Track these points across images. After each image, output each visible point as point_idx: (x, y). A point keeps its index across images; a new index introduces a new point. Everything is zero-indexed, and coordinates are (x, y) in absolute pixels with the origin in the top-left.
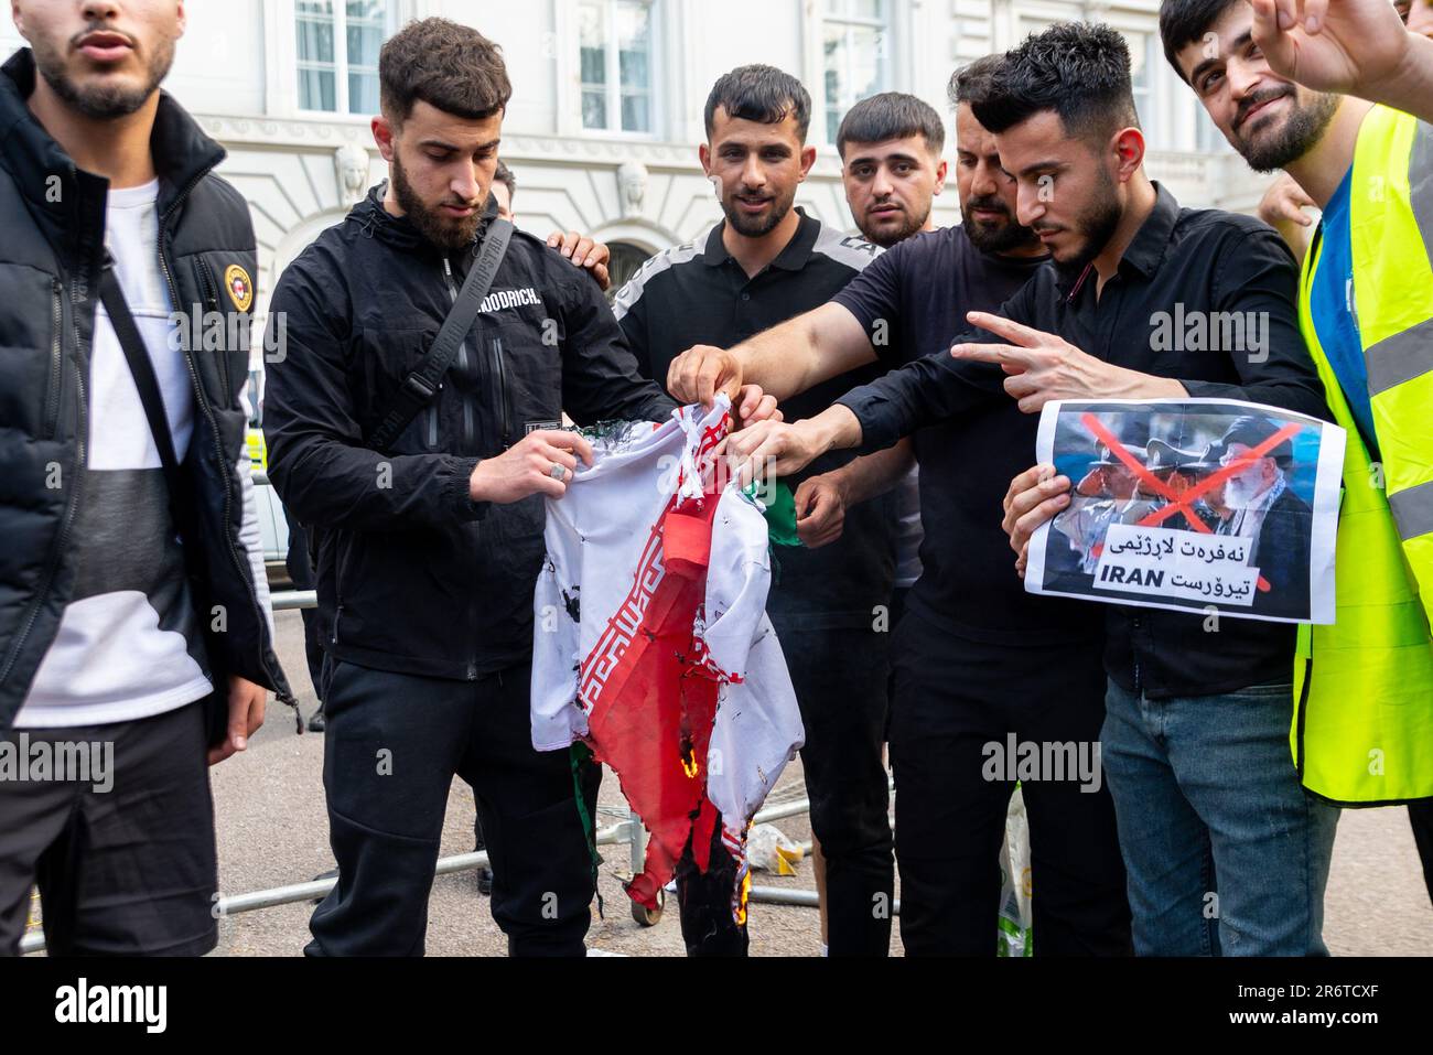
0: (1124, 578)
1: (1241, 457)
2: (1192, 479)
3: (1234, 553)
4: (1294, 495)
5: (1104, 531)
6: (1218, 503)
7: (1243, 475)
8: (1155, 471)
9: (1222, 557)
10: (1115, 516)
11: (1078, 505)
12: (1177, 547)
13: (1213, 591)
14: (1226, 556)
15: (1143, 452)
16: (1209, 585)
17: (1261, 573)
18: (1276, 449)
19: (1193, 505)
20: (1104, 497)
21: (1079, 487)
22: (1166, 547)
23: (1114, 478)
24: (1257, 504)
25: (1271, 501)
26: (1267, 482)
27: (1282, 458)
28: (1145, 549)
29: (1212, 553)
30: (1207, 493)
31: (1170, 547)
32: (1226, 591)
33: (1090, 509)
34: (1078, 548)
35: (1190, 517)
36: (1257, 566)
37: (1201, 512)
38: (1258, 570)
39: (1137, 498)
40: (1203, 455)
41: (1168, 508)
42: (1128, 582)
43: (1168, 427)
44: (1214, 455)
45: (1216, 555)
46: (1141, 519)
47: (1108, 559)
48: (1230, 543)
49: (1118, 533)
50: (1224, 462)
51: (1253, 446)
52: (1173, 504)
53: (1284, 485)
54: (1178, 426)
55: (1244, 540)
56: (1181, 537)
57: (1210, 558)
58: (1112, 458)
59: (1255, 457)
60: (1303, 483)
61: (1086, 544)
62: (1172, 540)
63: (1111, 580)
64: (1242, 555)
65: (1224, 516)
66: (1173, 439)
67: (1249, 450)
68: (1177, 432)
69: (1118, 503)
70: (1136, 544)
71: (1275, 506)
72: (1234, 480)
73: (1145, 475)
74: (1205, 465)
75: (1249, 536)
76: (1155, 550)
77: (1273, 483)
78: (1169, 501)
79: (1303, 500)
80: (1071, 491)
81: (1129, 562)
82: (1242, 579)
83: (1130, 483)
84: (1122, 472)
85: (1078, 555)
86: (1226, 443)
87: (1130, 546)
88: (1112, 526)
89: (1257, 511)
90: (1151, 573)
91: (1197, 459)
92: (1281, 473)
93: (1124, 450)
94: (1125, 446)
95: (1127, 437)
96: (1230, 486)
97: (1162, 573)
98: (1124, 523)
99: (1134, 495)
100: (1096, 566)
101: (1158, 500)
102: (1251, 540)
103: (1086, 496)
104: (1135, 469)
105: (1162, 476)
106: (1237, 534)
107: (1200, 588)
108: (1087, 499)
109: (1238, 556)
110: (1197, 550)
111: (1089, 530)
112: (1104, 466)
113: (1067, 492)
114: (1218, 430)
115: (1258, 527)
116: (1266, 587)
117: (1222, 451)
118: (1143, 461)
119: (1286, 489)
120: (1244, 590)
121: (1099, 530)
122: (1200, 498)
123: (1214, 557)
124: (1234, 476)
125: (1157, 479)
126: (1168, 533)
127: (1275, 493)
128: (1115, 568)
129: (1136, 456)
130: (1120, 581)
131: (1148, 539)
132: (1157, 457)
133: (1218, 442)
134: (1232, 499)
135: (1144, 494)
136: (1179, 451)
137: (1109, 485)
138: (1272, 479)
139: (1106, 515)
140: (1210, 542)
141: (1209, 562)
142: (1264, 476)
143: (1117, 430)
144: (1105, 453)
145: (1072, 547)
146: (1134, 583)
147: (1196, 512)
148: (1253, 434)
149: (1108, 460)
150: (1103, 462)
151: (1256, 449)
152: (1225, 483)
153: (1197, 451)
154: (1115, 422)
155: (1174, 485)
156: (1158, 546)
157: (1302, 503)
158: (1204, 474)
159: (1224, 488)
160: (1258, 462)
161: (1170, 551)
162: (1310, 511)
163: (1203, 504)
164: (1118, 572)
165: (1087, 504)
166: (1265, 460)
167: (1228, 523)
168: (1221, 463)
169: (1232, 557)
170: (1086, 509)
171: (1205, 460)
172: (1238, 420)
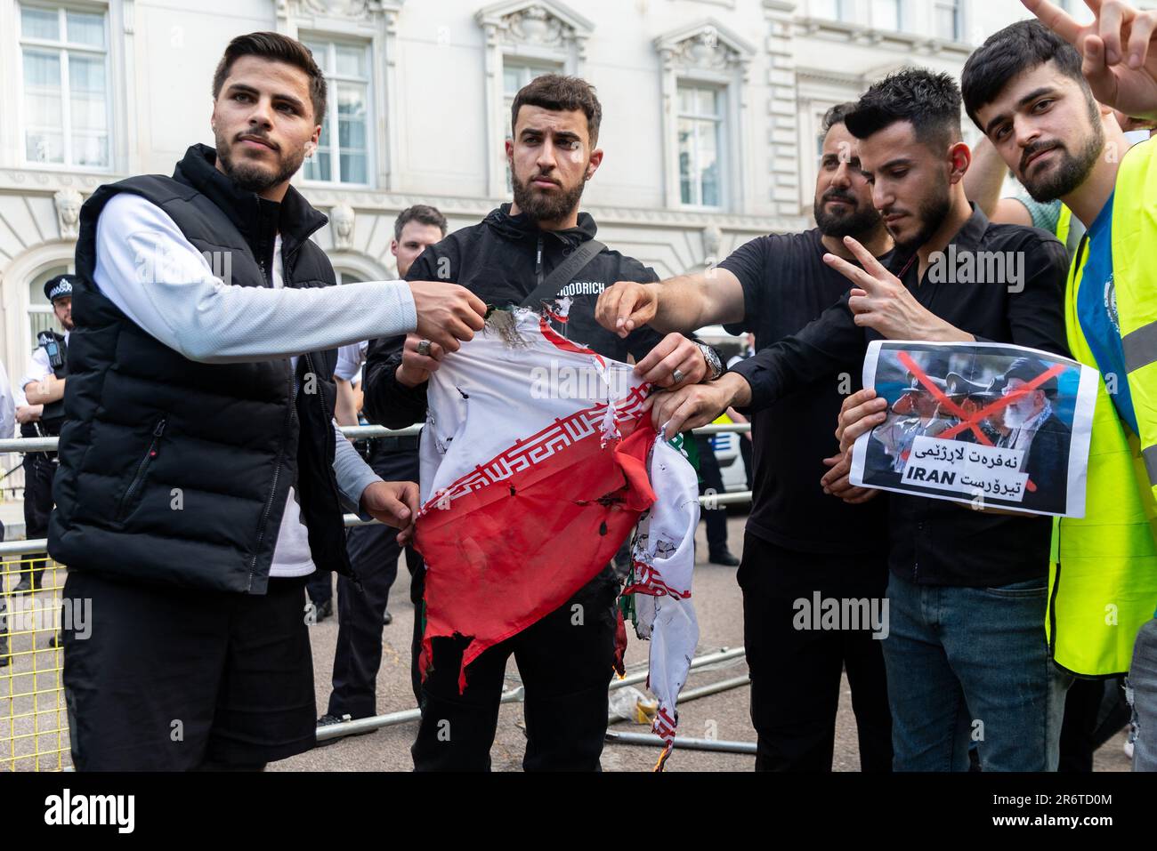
0: (925, 477)
1: (1018, 389)
2: (980, 404)
3: (1009, 461)
4: (1058, 420)
5: (911, 441)
6: (999, 423)
7: (1019, 403)
8: (952, 397)
9: (1000, 463)
10: (920, 430)
11: (892, 421)
12: (966, 455)
13: (993, 489)
14: (1004, 463)
15: (944, 382)
16: (989, 485)
17: (1029, 478)
18: (1045, 384)
19: (980, 424)
20: (912, 416)
21: (893, 407)
22: (958, 455)
23: (920, 401)
24: (1029, 425)
25: (1040, 424)
26: (1037, 409)
27: (1050, 391)
28: (942, 455)
29: (993, 460)
30: (991, 415)
31: (961, 455)
32: (1003, 490)
33: (901, 424)
34: (891, 453)
35: (977, 432)
36: (1026, 472)
37: (985, 430)
38: (1027, 475)
39: (938, 417)
40: (989, 386)
41: (961, 425)
42: (928, 480)
43: (963, 364)
44: (998, 387)
45: (996, 462)
46: (939, 433)
47: (912, 462)
48: (1007, 454)
49: (922, 442)
50: (1005, 392)
51: (1027, 380)
52: (965, 423)
53: (1050, 411)
54: (971, 363)
55: (1018, 453)
56: (970, 447)
57: (991, 464)
58: (920, 386)
59: (1028, 389)
60: (1065, 411)
61: (897, 450)
62: (962, 449)
63: (915, 478)
64: (1015, 463)
65: (1003, 433)
66: (967, 373)
67: (1025, 384)
68: (970, 368)
69: (923, 420)
70: (935, 452)
71: (1042, 428)
72: (1012, 406)
73: (944, 400)
74: (990, 394)
75: (1022, 449)
76: (949, 457)
77: (1042, 410)
78: (962, 420)
79: (1065, 424)
80: (887, 409)
81: (930, 465)
82: (1015, 481)
83: (933, 405)
84: (927, 397)
85: (890, 458)
86: (1007, 378)
87: (930, 453)
88: (917, 437)
89: (1029, 431)
90: (945, 474)
91: (984, 389)
92: (1048, 402)
93: (930, 381)
94: (929, 377)
95: (931, 371)
96: (1008, 411)
97: (954, 474)
98: (926, 435)
99: (935, 414)
100: (904, 467)
101: (953, 419)
102: (1023, 452)
103: (898, 414)
104: (938, 395)
105: (957, 401)
106: (1013, 447)
107: (983, 487)
108: (899, 417)
109: (1012, 464)
110: (981, 458)
111: (899, 439)
112: (913, 391)
113: (884, 410)
114: (1001, 367)
115: (1029, 443)
116: (1033, 488)
117: (1004, 383)
118: (943, 389)
119: (1052, 414)
120: (1016, 489)
121: (907, 440)
122: (986, 419)
123: (994, 464)
124: (1012, 403)
125: (952, 403)
126: (959, 444)
127: (1043, 417)
128: (918, 469)
129: (938, 385)
130: (922, 479)
131: (944, 448)
132: (954, 386)
133: (1001, 377)
134: (1010, 421)
135: (942, 415)
136: (971, 382)
137: (916, 406)
138: (1042, 406)
139: (913, 429)
140: (992, 452)
141: (989, 467)
142: (1035, 405)
143: (924, 365)
144: (914, 382)
145: (886, 452)
146: (932, 481)
147: (982, 430)
148: (1028, 371)
149: (916, 387)
150: (912, 389)
151: (1030, 384)
152: (1005, 408)
153: (985, 383)
154: (923, 358)
155: (966, 408)
156: (952, 454)
157: (1063, 425)
158: (989, 401)
159: (1004, 412)
160: (1031, 393)
161: (960, 458)
162: (1069, 432)
163: (988, 423)
164: (921, 472)
165: (900, 421)
166: (1037, 392)
167: (1006, 438)
168: (1003, 393)
169: (1008, 464)
170: (898, 423)
171: (990, 390)
172: (1017, 361)
